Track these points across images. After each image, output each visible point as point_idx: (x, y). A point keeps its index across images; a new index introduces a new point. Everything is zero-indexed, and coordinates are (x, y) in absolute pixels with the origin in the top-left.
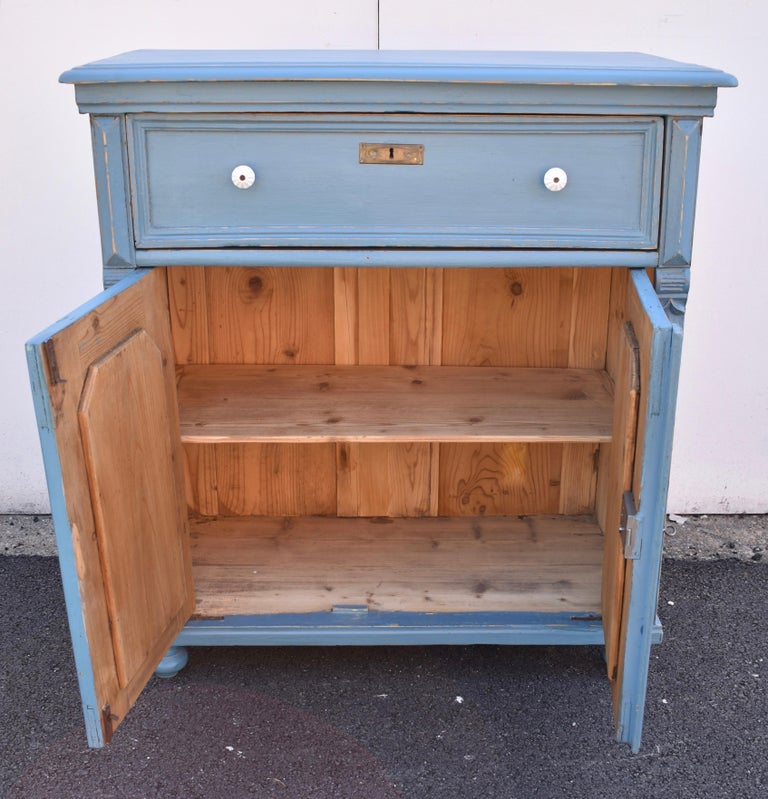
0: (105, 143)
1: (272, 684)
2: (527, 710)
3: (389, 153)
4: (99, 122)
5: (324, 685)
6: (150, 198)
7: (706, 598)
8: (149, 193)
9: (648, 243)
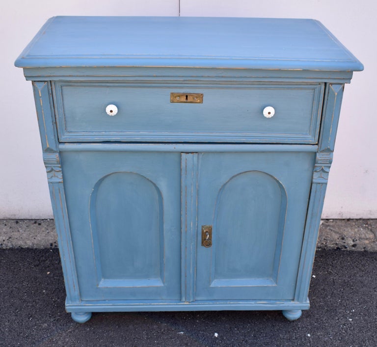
0: (40, 95)
1: (131, 327)
2: (247, 341)
3: (185, 97)
4: (36, 84)
5: (155, 327)
6: (65, 118)
7: (330, 273)
8: (65, 115)
9: (313, 141)
